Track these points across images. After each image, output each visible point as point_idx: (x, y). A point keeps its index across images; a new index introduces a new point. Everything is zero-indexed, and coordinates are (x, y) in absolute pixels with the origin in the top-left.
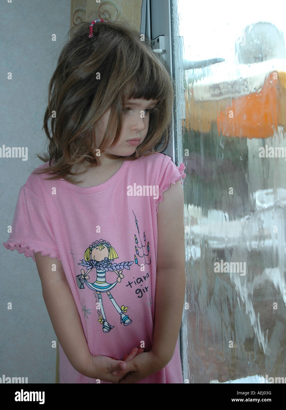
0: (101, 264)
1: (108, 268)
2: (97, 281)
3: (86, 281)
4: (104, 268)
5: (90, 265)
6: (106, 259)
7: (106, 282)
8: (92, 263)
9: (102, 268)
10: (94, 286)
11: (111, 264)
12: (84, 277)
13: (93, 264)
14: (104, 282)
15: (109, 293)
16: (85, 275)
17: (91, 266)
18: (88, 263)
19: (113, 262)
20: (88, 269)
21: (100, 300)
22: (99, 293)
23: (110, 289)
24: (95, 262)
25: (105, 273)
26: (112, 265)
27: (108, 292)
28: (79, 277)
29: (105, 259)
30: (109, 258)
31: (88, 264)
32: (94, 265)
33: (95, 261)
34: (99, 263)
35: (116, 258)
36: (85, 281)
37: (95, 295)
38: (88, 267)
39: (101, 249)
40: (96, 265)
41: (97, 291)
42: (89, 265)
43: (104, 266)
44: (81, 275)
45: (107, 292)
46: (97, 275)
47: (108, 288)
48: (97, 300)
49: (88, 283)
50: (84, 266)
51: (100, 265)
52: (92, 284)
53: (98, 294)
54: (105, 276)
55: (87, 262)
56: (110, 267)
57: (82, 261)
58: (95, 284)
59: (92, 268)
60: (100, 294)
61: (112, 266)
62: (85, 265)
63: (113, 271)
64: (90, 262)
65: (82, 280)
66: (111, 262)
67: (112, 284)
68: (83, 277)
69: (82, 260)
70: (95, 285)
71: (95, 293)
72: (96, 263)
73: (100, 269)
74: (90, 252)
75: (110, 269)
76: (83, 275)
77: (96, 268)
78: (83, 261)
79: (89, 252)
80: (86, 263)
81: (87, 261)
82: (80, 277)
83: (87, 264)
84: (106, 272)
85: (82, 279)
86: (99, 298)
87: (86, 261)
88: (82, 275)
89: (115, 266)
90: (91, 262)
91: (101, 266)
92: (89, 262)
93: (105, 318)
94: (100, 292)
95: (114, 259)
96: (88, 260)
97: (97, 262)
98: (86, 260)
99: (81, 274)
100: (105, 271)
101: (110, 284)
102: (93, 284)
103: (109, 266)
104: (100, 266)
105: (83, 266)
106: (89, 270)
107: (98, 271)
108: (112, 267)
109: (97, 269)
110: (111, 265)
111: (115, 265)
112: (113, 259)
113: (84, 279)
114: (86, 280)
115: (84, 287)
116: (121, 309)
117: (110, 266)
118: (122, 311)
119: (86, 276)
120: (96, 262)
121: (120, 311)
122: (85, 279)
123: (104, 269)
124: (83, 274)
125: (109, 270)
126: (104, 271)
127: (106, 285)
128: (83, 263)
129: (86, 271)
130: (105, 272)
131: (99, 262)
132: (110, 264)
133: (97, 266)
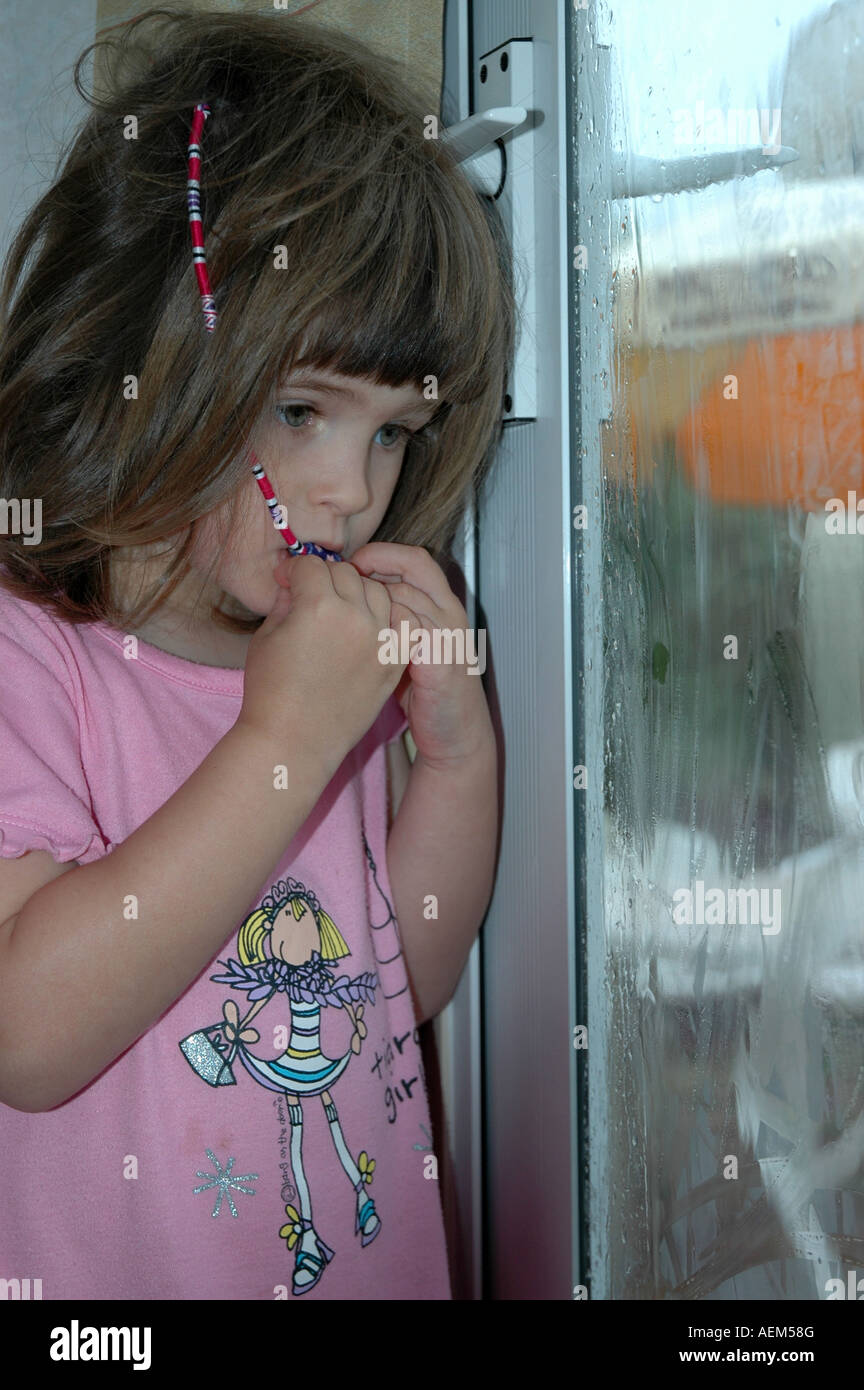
0: (304, 978)
1: (324, 994)
2: (290, 1051)
3: (246, 1051)
4: (313, 992)
5: (263, 984)
6: (316, 958)
7: (321, 1054)
8: (275, 971)
9: (307, 995)
10: (277, 1073)
11: (332, 978)
12: (237, 1032)
13: (276, 976)
14: (315, 1053)
15: (327, 1102)
16: (239, 1024)
17: (268, 988)
18: (254, 975)
19: (337, 973)
20: (255, 1001)
21: (297, 1130)
22: (293, 1100)
23: (333, 1082)
24: (285, 969)
25: (319, 1013)
26: (335, 982)
27: (325, 1095)
28: (212, 1036)
29: (312, 959)
30: (324, 956)
31: (254, 980)
32: (281, 979)
33: (283, 963)
34: (298, 974)
35: (344, 956)
36: (237, 1052)
37: (280, 1109)
38: (251, 990)
39: (298, 918)
40: (287, 982)
41: (287, 1092)
42: (257, 984)
43: (313, 988)
44: (225, 1023)
45: (320, 1094)
46: (292, 1026)
47: (324, 1077)
48: (284, 1131)
49: (251, 1058)
50: (238, 989)
51: (299, 982)
52: (268, 1063)
53: (293, 1106)
54: (318, 1027)
55: (248, 970)
56: (331, 992)
57: (229, 967)
58: (285, 1061)
59: (269, 996)
60: (299, 1104)
61: (338, 985)
62: (240, 982)
63: (343, 1006)
64: (265, 969)
65: (227, 1046)
66: (331, 969)
67: (339, 1061)
68: (231, 1036)
69: (230, 960)
70: (284, 1067)
71: (280, 1100)
72: (288, 973)
73: (301, 997)
74: (268, 925)
75: (332, 998)
76: (232, 1026)
77: (289, 994)
78: (234, 965)
79: (262, 926)
80: (242, 973)
81: (251, 967)
82: (218, 1035)
83: (249, 979)
84: (322, 1008)
85: (227, 1043)
86: (293, 1124)
87: (243, 967)
88: (228, 1028)
89: (347, 987)
90: (270, 969)
91: (303, 984)
92: (257, 971)
93: (306, 1215)
94: (298, 1094)
95: (338, 958)
96: (256, 961)
97: (290, 967)
98: (246, 962)
99: (223, 1020)
100: (318, 1008)
101: (334, 1061)
102: (275, 1062)
103: (327, 990)
104: (299, 987)
105: (232, 987)
106: (260, 1004)
107: (295, 1006)
108: (336, 990)
109: (291, 999)
110: (331, 982)
111: (345, 981)
112: (334, 960)
113: (233, 1042)
114: (244, 1048)
115: (234, 1078)
116: (359, 1169)
117: (331, 987)
118: (361, 1174)
119: (244, 1030)
120: (289, 969)
121: (356, 1177)
122: (238, 1042)
123: (315, 999)
124: (233, 1020)
125: (327, 1003)
126: (316, 1005)
127: (320, 1063)
128: (235, 974)
129: (245, 1006)
130: (317, 1012)
131: (298, 968)
132: (328, 977)
133: (290, 984)
